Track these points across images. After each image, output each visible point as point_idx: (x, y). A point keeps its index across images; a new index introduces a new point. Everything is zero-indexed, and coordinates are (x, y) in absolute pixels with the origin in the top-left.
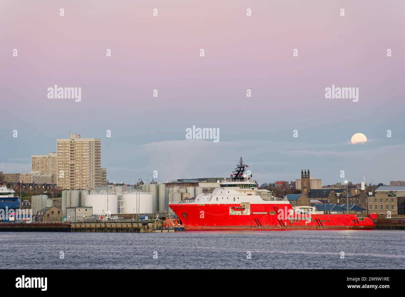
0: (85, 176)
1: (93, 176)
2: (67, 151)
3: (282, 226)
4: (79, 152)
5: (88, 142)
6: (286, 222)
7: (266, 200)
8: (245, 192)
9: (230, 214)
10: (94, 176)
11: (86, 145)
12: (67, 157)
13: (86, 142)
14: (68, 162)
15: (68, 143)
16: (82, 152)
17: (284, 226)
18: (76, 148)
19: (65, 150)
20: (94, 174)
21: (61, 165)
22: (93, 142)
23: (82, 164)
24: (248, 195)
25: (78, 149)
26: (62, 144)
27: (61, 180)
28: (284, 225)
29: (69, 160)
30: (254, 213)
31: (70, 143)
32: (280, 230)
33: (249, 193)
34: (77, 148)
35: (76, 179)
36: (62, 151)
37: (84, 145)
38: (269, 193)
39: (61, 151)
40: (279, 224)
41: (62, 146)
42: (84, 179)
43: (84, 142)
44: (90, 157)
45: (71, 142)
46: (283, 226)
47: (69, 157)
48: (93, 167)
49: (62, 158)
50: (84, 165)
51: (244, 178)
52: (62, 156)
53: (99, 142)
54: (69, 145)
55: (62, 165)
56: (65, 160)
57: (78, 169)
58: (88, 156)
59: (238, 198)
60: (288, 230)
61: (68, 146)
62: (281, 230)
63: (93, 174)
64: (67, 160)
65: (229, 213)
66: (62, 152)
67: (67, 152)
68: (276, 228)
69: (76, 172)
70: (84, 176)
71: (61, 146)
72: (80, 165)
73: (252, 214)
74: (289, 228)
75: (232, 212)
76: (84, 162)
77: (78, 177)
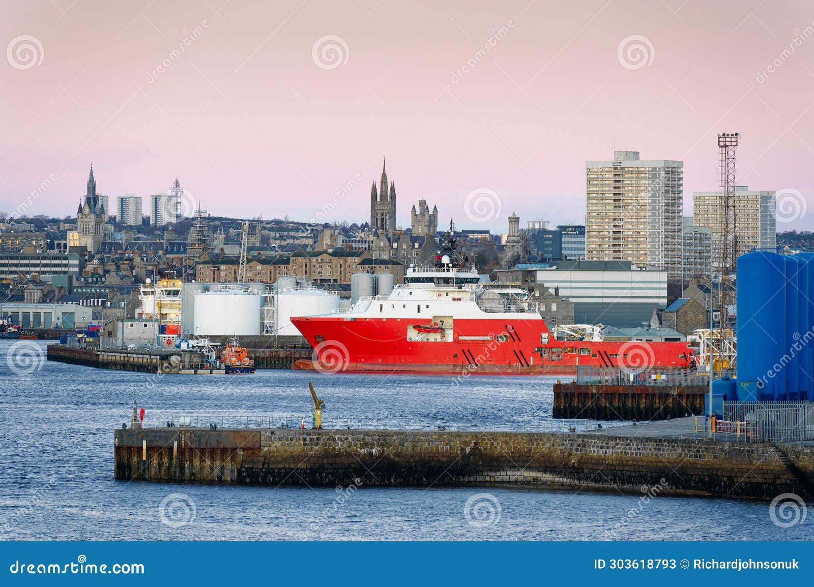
0: (645, 246)
1: (659, 245)
2: (607, 189)
3: (523, 366)
4: (631, 190)
5: (650, 169)
6: (532, 358)
7: (493, 312)
8: (447, 294)
9: (410, 338)
10: (662, 245)
11: (647, 175)
12: (607, 201)
13: (647, 169)
14: (608, 214)
15: (609, 172)
16: (636, 190)
17: (528, 366)
18: (626, 182)
19: (603, 185)
20: (662, 241)
21: (594, 221)
22: (659, 168)
23: (638, 217)
24: (454, 299)
25: (628, 184)
26: (596, 172)
27: (594, 252)
28: (527, 364)
29: (610, 208)
30: (461, 338)
31: (612, 170)
32: (518, 374)
33: (457, 296)
34: (628, 182)
35: (626, 252)
36: (597, 189)
37: (642, 175)
38: (526, 297)
39: (595, 189)
40: (516, 361)
41: (596, 178)
42: (642, 252)
43: (643, 169)
44: (654, 201)
45: (615, 168)
46: (525, 367)
47: (609, 201)
48: (661, 224)
49: (596, 204)
50: (642, 220)
51: (444, 264)
52: (596, 199)
53: (677, 170)
54: (610, 176)
55: (597, 220)
56: (604, 208)
57: (629, 229)
58: (650, 201)
59: (428, 307)
60: (536, 373)
61: (609, 178)
62: (522, 374)
63: (659, 241)
64: (607, 208)
65: (406, 338)
66: (596, 191)
67: (606, 192)
68: (510, 371)
69: (625, 235)
70: (642, 246)
71: (595, 176)
72: (633, 220)
73: (456, 340)
74: (538, 369)
75: (413, 335)
76: (642, 214)
77: (630, 246)
